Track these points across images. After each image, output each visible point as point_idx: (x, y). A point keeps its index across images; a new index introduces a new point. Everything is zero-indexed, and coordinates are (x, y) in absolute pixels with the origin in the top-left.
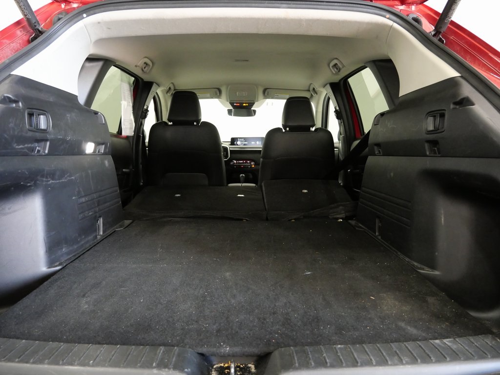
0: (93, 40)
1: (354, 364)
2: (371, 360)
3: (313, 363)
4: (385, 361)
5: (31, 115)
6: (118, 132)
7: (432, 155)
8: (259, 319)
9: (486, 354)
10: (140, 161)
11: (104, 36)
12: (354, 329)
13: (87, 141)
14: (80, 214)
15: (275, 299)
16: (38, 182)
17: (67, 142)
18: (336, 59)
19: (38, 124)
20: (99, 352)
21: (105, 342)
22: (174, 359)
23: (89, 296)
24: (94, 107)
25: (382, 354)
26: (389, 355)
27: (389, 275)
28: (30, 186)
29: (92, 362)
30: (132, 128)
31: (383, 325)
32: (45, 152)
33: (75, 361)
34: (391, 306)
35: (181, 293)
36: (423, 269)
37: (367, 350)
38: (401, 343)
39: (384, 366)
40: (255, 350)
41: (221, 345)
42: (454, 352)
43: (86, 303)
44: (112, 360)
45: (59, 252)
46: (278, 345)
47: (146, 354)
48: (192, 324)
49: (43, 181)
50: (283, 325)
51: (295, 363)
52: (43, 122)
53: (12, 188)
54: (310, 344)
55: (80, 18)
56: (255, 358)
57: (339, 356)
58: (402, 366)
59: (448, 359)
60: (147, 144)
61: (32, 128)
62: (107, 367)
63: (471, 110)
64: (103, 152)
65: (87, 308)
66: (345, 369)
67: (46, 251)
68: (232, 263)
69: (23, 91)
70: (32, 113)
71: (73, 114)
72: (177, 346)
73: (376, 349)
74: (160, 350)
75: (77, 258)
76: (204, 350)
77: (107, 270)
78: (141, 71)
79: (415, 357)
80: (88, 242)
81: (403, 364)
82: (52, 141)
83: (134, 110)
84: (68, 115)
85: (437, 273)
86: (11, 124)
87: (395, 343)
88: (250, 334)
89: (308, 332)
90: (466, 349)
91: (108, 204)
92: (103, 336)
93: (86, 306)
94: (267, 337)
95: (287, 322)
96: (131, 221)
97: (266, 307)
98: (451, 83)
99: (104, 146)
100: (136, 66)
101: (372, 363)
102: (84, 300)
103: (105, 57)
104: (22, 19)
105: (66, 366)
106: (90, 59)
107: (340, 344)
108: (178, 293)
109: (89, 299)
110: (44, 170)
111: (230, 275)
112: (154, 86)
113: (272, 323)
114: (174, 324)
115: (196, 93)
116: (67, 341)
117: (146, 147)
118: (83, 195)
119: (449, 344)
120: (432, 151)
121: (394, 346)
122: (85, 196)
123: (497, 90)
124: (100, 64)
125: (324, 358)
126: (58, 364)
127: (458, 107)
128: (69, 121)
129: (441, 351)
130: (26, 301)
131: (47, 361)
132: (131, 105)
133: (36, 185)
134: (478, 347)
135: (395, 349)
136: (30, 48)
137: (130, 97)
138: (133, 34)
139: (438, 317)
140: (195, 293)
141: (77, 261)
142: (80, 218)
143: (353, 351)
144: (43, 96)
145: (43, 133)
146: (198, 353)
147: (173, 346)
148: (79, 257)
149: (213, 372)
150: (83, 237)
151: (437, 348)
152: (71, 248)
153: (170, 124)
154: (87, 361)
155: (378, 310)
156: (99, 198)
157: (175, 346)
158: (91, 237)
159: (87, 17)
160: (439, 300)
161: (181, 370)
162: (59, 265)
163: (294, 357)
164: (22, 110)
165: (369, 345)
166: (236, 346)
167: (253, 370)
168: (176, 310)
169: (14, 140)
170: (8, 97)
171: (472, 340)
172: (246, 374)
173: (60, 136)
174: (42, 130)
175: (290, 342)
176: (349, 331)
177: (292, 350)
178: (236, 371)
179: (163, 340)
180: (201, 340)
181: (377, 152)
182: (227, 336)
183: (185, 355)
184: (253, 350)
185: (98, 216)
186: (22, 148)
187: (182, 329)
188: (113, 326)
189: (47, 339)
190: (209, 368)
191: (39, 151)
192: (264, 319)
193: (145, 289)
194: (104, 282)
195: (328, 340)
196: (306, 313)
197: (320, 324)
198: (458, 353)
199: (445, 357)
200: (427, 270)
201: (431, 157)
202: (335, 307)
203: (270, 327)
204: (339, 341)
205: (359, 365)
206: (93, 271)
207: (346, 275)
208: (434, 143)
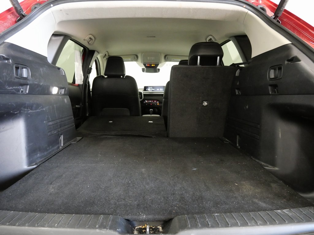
0: (57, 22)
1: (227, 225)
2: (237, 223)
3: (200, 225)
4: (246, 223)
5: (17, 68)
6: (73, 83)
7: (273, 94)
8: (164, 197)
9: (311, 219)
10: (87, 100)
11: (64, 19)
12: (225, 203)
13: (53, 86)
14: (49, 132)
15: (174, 185)
16: (22, 111)
17: (41, 86)
18: (211, 35)
19: (21, 74)
20: (61, 219)
21: (65, 212)
22: (110, 223)
23: (54, 184)
24: (58, 65)
25: (244, 219)
26: (249, 220)
27: (246, 170)
28: (17, 114)
29: (56, 225)
30: (82, 80)
31: (244, 201)
32: (26, 92)
33: (45, 224)
34: (248, 189)
35: (113, 181)
36: (268, 167)
37: (234, 216)
38: (256, 212)
39: (245, 226)
40: (163, 217)
41: (140, 214)
42: (290, 217)
43: (53, 188)
44: (69, 224)
45: (35, 156)
46: (177, 214)
47: (92, 220)
48: (121, 201)
49: (25, 111)
50: (180, 201)
51: (188, 225)
52: (25, 73)
53: (5, 115)
54: (198, 213)
55: (49, 7)
56: (162, 222)
57: (216, 220)
58: (257, 227)
59: (287, 222)
60: (91, 90)
61: (18, 77)
62: (66, 228)
63: (299, 64)
64: (63, 93)
65: (54, 191)
66: (221, 228)
67: (27, 156)
68: (146, 163)
69: (12, 53)
70: (18, 67)
71: (45, 69)
72: (112, 214)
73: (240, 216)
74: (101, 217)
75: (47, 160)
76: (129, 217)
77: (66, 168)
78: (87, 43)
79: (265, 221)
80: (53, 150)
81: (258, 225)
82: (31, 85)
83: (83, 68)
84: (41, 69)
85: (277, 169)
86: (4, 73)
87: (252, 212)
88: (158, 207)
89: (196, 206)
90: (298, 216)
91: (67, 126)
92: (63, 209)
93: (53, 190)
94: (170, 209)
95: (182, 199)
96: (81, 138)
97: (168, 190)
98: (284, 48)
99: (64, 90)
100: (84, 40)
101: (238, 225)
102: (51, 187)
103: (64, 33)
104: (12, 7)
105: (40, 227)
106: (55, 35)
107: (217, 213)
108: (112, 182)
109: (54, 185)
110: (25, 104)
111: (145, 171)
112: (96, 53)
113: (173, 200)
114: (109, 201)
115: (122, 58)
116: (40, 212)
117: (90, 92)
118: (51, 120)
119: (287, 213)
120: (273, 91)
121: (252, 214)
122: (52, 121)
123: (312, 49)
124: (61, 38)
125: (207, 221)
126: (34, 226)
127: (290, 63)
128: (42, 73)
129: (282, 217)
130: (14, 187)
131: (27, 224)
132: (81, 65)
133: (20, 113)
134: (305, 214)
135: (252, 216)
136: (16, 25)
137: (80, 60)
138: (83, 18)
139: (279, 196)
140: (123, 182)
141: (47, 162)
142: (48, 135)
143: (225, 217)
144: (25, 56)
145: (25, 80)
146: (125, 219)
147: (109, 215)
148: (48, 159)
149: (135, 232)
150: (51, 147)
151: (279, 215)
152: (43, 154)
153: (106, 77)
154: (53, 224)
155: (240, 192)
156: (61, 123)
157: (110, 215)
158: (56, 147)
159: (53, 6)
160: (279, 186)
161: (115, 229)
162: (35, 164)
163: (187, 221)
164: (11, 65)
165: (235, 213)
166: (150, 214)
167: (161, 230)
168: (111, 192)
169: (7, 84)
170: (3, 56)
171: (301, 210)
172: (156, 232)
173: (36, 82)
174: (24, 78)
175: (185, 212)
176: (222, 205)
177: (186, 217)
178: (150, 231)
179: (103, 211)
180: (127, 211)
181: (237, 93)
182: (144, 208)
183: (117, 220)
184: (161, 217)
185: (60, 134)
186: (11, 89)
187: (115, 204)
188: (70, 203)
189: (27, 211)
190: (132, 229)
191: (22, 91)
192: (168, 198)
193: (91, 179)
194: (64, 175)
195: (209, 211)
196: (194, 194)
197: (203, 200)
198: (293, 218)
199: (285, 221)
200: (270, 167)
201: (272, 95)
202: (213, 190)
203: (171, 202)
204: (216, 211)
205: (229, 226)
206: (57, 168)
207: (219, 170)
208: (274, 86)
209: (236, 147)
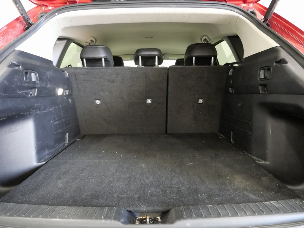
0: (61, 28)
1: (219, 216)
2: (228, 213)
3: (194, 216)
4: (237, 214)
5: (26, 73)
8: (162, 191)
9: (296, 209)
11: (68, 26)
12: (218, 196)
13: (58, 88)
14: (55, 131)
15: (171, 179)
16: (31, 112)
17: (47, 89)
18: (206, 36)
19: (31, 79)
20: (70, 211)
21: (73, 205)
22: (114, 214)
25: (235, 210)
26: (238, 210)
27: (239, 165)
28: (26, 115)
29: (66, 216)
31: (235, 193)
32: (35, 95)
33: (57, 216)
34: (240, 183)
35: (116, 176)
36: (259, 161)
37: (226, 208)
38: (246, 204)
39: (236, 217)
40: (161, 209)
41: (141, 206)
42: (277, 209)
43: (61, 183)
44: (78, 215)
45: (44, 153)
46: (174, 206)
47: (98, 211)
48: (124, 194)
49: (34, 112)
50: (177, 194)
51: (184, 216)
52: (33, 77)
53: (16, 117)
54: (193, 205)
55: (54, 15)
56: (161, 213)
57: (209, 211)
58: (246, 217)
59: (273, 213)
61: (28, 81)
63: (286, 66)
64: (68, 94)
66: (213, 219)
67: (36, 153)
68: (145, 158)
69: (22, 59)
71: (51, 72)
72: (115, 207)
73: (231, 207)
74: (106, 209)
75: (54, 157)
76: (131, 209)
77: (72, 164)
79: (254, 212)
80: (59, 148)
81: (247, 216)
82: (39, 89)
84: (47, 73)
85: (267, 163)
86: (16, 79)
87: (242, 204)
88: (157, 200)
89: (191, 198)
90: (284, 207)
91: (71, 125)
92: (72, 202)
93: (62, 185)
94: (168, 201)
95: (179, 192)
96: (85, 135)
97: (166, 184)
98: (273, 50)
99: (68, 91)
100: (86, 42)
101: (229, 215)
102: (59, 182)
103: (68, 37)
104: (20, 17)
105: (52, 218)
106: (60, 39)
107: (210, 205)
109: (62, 180)
110: (34, 106)
111: (145, 166)
113: (170, 193)
114: (113, 194)
115: (122, 57)
116: (51, 205)
118: (57, 120)
119: (274, 204)
120: (263, 90)
122: (58, 120)
124: (65, 42)
125: (201, 212)
126: (47, 217)
127: (278, 64)
128: (48, 76)
129: (269, 208)
130: (26, 182)
131: (41, 216)
133: (30, 114)
134: (291, 205)
135: (242, 207)
136: (25, 34)
138: (85, 24)
139: (268, 189)
140: (125, 177)
142: (55, 134)
143: (218, 208)
144: (34, 62)
146: (127, 211)
147: (113, 207)
148: (55, 156)
149: (136, 222)
150: (57, 144)
151: (267, 206)
152: (50, 151)
154: (63, 216)
155: (232, 185)
156: (66, 122)
158: (62, 145)
159: (57, 15)
160: (268, 179)
161: (118, 220)
162: (44, 161)
163: (183, 212)
164: (22, 71)
165: (227, 205)
166: (149, 206)
167: (160, 220)
168: (114, 186)
169: (18, 88)
170: (14, 63)
171: (288, 201)
172: (156, 222)
173: (43, 85)
174: (33, 82)
175: (181, 204)
176: (216, 197)
177: (182, 208)
178: (149, 221)
179: (107, 203)
180: (129, 203)
181: (231, 91)
182: (144, 201)
183: (120, 212)
184: (159, 208)
185: (65, 132)
186: (22, 93)
187: (118, 197)
188: (77, 196)
189: (40, 204)
190: (134, 219)
191: (31, 94)
192: (166, 191)
193: (95, 175)
194: (71, 171)
195: (203, 202)
196: (190, 187)
197: (198, 193)
198: (279, 209)
199: (272, 211)
200: (261, 161)
201: (263, 94)
202: (207, 183)
203: (169, 195)
204: (210, 203)
205: (221, 216)
206: (64, 165)
207: (213, 165)
208: (264, 86)
209: (230, 142)
